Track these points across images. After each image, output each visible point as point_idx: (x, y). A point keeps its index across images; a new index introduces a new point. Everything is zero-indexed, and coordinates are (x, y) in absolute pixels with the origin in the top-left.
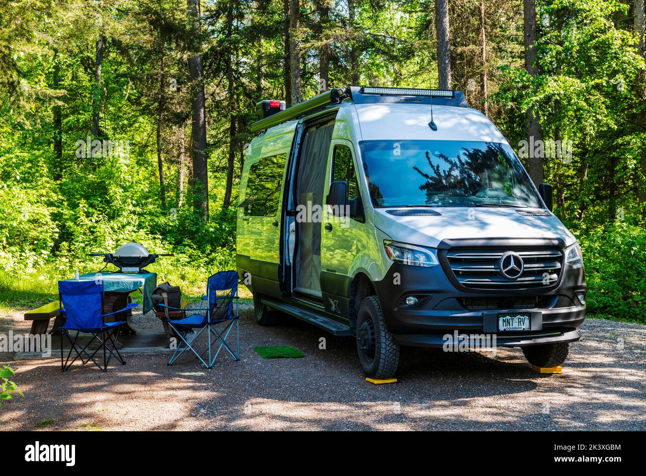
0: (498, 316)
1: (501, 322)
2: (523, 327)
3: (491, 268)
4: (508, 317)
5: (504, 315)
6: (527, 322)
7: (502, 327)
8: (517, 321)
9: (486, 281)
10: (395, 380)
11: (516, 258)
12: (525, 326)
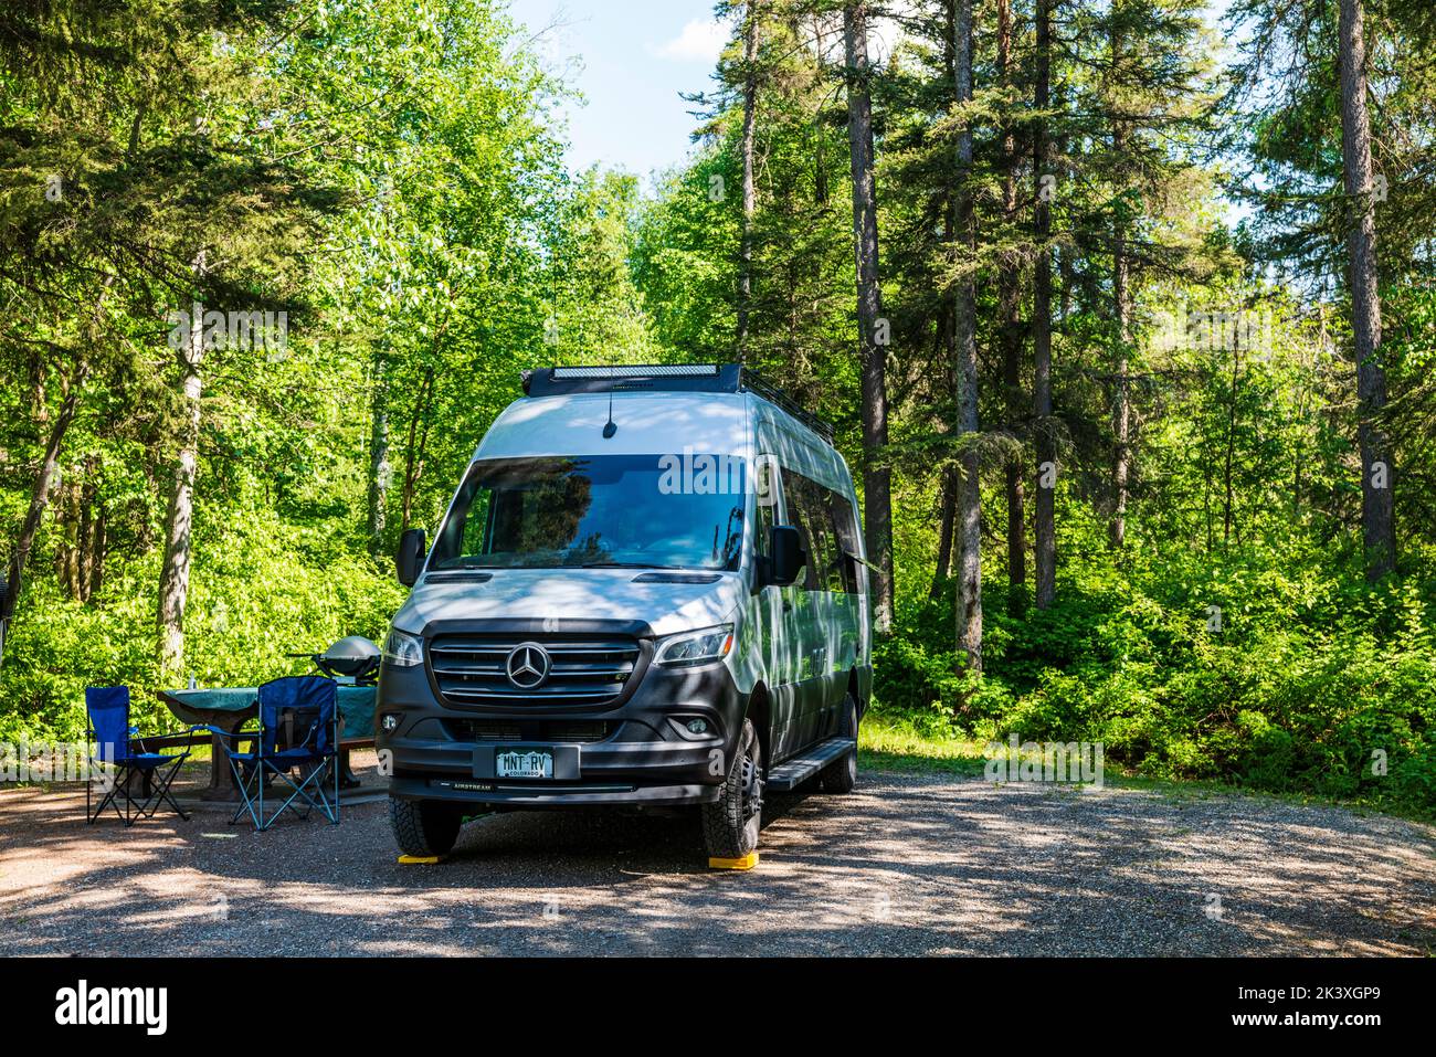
0: (497, 751)
1: (500, 762)
2: (543, 772)
3: (491, 670)
4: (513, 754)
5: (507, 750)
6: (548, 763)
7: (502, 770)
8: (529, 760)
9: (484, 692)
10: (434, 860)
11: (534, 654)
12: (542, 771)
